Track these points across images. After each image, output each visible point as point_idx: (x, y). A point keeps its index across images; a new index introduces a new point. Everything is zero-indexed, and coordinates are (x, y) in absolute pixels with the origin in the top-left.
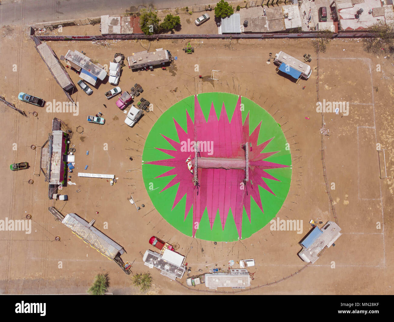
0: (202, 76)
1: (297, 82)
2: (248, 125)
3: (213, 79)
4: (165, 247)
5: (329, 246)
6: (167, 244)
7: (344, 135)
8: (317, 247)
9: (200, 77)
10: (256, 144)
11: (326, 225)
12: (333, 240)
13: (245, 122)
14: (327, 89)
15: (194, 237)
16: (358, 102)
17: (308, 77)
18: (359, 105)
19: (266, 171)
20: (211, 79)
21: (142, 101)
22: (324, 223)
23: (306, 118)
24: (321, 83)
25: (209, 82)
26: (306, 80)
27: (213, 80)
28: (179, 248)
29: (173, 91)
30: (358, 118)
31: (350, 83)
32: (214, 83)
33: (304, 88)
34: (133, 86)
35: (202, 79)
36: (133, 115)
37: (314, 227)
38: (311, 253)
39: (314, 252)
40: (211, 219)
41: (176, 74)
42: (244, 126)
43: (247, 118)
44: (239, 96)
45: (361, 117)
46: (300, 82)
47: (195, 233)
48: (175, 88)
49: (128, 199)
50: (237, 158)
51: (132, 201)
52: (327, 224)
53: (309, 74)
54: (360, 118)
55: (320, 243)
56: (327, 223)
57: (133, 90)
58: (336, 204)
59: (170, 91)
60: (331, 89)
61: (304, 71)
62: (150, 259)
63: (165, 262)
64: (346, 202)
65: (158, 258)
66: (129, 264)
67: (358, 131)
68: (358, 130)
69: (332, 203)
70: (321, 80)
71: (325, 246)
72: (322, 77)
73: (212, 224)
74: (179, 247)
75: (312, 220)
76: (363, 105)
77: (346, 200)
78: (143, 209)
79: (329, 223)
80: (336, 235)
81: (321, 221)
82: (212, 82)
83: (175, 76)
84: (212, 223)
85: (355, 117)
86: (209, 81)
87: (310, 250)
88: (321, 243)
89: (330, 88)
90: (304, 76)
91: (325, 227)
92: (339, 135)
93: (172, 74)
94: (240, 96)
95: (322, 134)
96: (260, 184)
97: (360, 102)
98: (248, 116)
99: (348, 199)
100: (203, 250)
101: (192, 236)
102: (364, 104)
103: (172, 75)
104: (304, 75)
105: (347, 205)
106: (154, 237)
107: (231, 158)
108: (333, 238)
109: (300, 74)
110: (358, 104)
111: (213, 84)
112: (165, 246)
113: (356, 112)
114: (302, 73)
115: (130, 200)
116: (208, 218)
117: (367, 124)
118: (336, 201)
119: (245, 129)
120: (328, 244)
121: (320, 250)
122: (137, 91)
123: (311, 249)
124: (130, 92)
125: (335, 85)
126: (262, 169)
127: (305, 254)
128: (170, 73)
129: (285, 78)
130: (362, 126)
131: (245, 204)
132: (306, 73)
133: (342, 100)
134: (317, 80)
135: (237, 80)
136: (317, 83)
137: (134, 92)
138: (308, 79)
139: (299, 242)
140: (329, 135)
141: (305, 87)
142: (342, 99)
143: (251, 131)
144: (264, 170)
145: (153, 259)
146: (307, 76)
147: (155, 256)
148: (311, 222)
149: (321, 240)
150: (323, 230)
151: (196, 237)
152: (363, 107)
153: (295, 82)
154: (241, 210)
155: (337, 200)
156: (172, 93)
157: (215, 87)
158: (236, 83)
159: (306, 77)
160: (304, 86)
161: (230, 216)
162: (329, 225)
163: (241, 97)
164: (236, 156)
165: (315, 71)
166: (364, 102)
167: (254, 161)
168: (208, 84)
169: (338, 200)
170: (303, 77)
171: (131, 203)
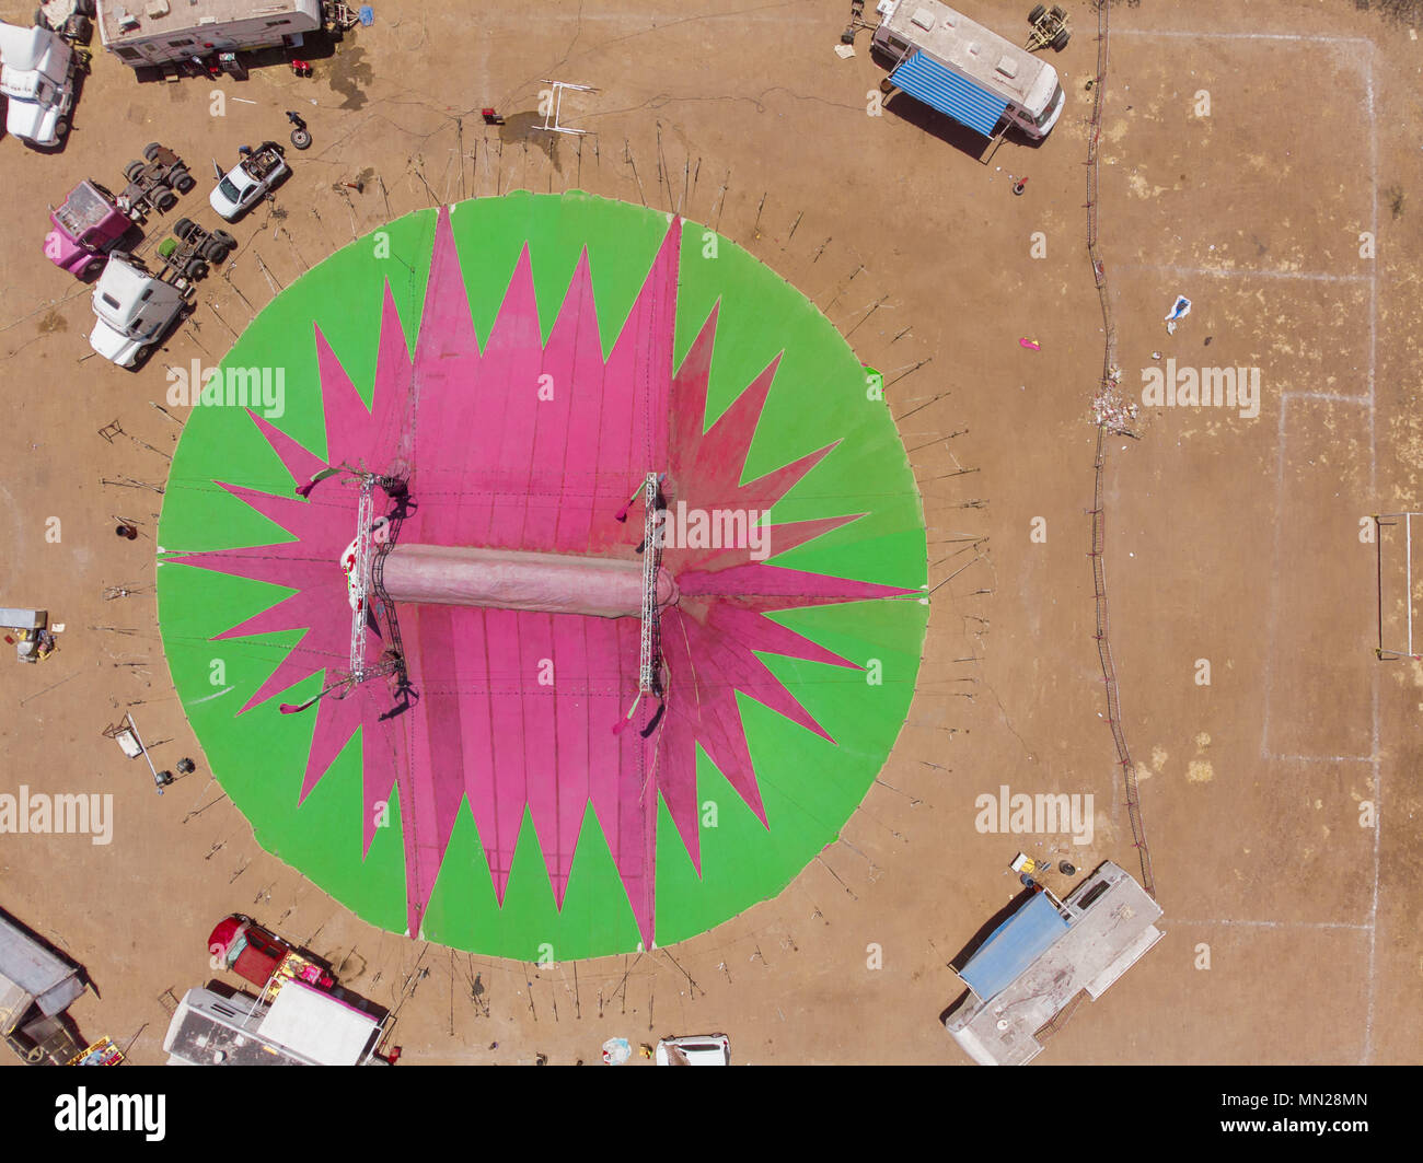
0: (498, 113)
1: (984, 158)
2: (705, 375)
3: (557, 129)
4: (284, 971)
5: (1096, 994)
6: (294, 957)
7: (1212, 433)
8: (1036, 995)
9: (490, 118)
10: (737, 479)
11: (1090, 885)
12: (1117, 962)
13: (690, 360)
14: (1141, 194)
15: (414, 935)
16: (1294, 266)
17: (1044, 130)
18: (1299, 281)
19: (781, 617)
20: (546, 128)
21: (182, 232)
22: (1082, 870)
23: (1025, 343)
24: (1111, 161)
25: (530, 146)
26: (1036, 143)
27: (556, 136)
28: (361, 974)
29: (349, 185)
30: (1287, 348)
31: (1262, 165)
32: (560, 148)
33: (1020, 188)
34: (136, 153)
35: (496, 127)
36: (115, 305)
37: (1031, 890)
38: (1002, 1026)
39: (1019, 1023)
40: (494, 855)
41: (366, 101)
42: (682, 378)
43: (704, 339)
44: (670, 218)
45: (1303, 345)
46: (1005, 153)
47: (419, 921)
48: (358, 171)
49: (115, 731)
50: (613, 556)
51: (128, 745)
52: (1096, 880)
53: (1049, 110)
54: (1297, 349)
55: (1050, 976)
56: (1096, 871)
57: (136, 176)
58: (1146, 781)
59: (336, 187)
60: (1164, 194)
61: (1020, 92)
62: (195, 1037)
63: (272, 1055)
64: (1200, 771)
65: (233, 1035)
66: (113, 1048)
67: (1283, 416)
68: (1283, 410)
69: (1130, 773)
70: (1110, 148)
71: (1075, 992)
72: (1118, 132)
73: (503, 876)
74: (364, 969)
75: (1023, 857)
76: (1316, 283)
77: (1203, 758)
78: (183, 782)
79: (1105, 874)
80: (1133, 940)
81: (1069, 860)
82: (550, 143)
83: (357, 108)
84: (500, 873)
85: (1274, 346)
86: (535, 141)
87: (999, 1009)
88: (1056, 980)
89: (1158, 190)
90: (1023, 124)
91: (1083, 892)
92: (1187, 435)
93: (344, 99)
94: (677, 221)
95: (1102, 424)
96: (746, 687)
97: (1306, 266)
98: (709, 327)
99: (1210, 753)
100: (478, 988)
101: (407, 933)
102: (1325, 278)
103: (344, 106)
104: (1023, 115)
105: (1205, 786)
106: (235, 921)
107: (581, 551)
108: (1117, 955)
109: (1000, 111)
110: (1297, 275)
111: (553, 155)
112: (286, 969)
113: (1281, 319)
114: (1010, 107)
115: (120, 740)
116: (481, 848)
117: (1331, 380)
118: (1149, 766)
119: (688, 393)
120: (1091, 983)
121: (1051, 1013)
122: (154, 183)
123: (1005, 1005)
124: (118, 183)
125: (1183, 177)
126: (756, 609)
127: (975, 1030)
128: (337, 93)
129: (926, 133)
130: (1308, 389)
131: (666, 784)
132: (1035, 105)
133: (1214, 253)
134: (1091, 147)
135: (682, 136)
136: (1090, 163)
137: (144, 186)
138: (1043, 139)
139: (952, 958)
140: (1138, 429)
141: (1026, 179)
142: (1212, 247)
143: (717, 404)
144: (767, 614)
145: (212, 1040)
146: (1038, 122)
147: (220, 1025)
148: (1017, 866)
149: (1058, 965)
150: (1072, 907)
151: (429, 935)
152: (1319, 294)
153: (977, 154)
154: (645, 812)
155: (1156, 758)
156: (344, 199)
157: (564, 171)
158: (675, 153)
159: (1030, 128)
160: (1020, 178)
161: (593, 843)
162: (1104, 886)
163: (683, 221)
164: (609, 543)
165: (1086, 98)
166: (1325, 267)
167: (708, 572)
168: (526, 158)
169: (1160, 758)
170: (1017, 129)
171: (127, 752)
